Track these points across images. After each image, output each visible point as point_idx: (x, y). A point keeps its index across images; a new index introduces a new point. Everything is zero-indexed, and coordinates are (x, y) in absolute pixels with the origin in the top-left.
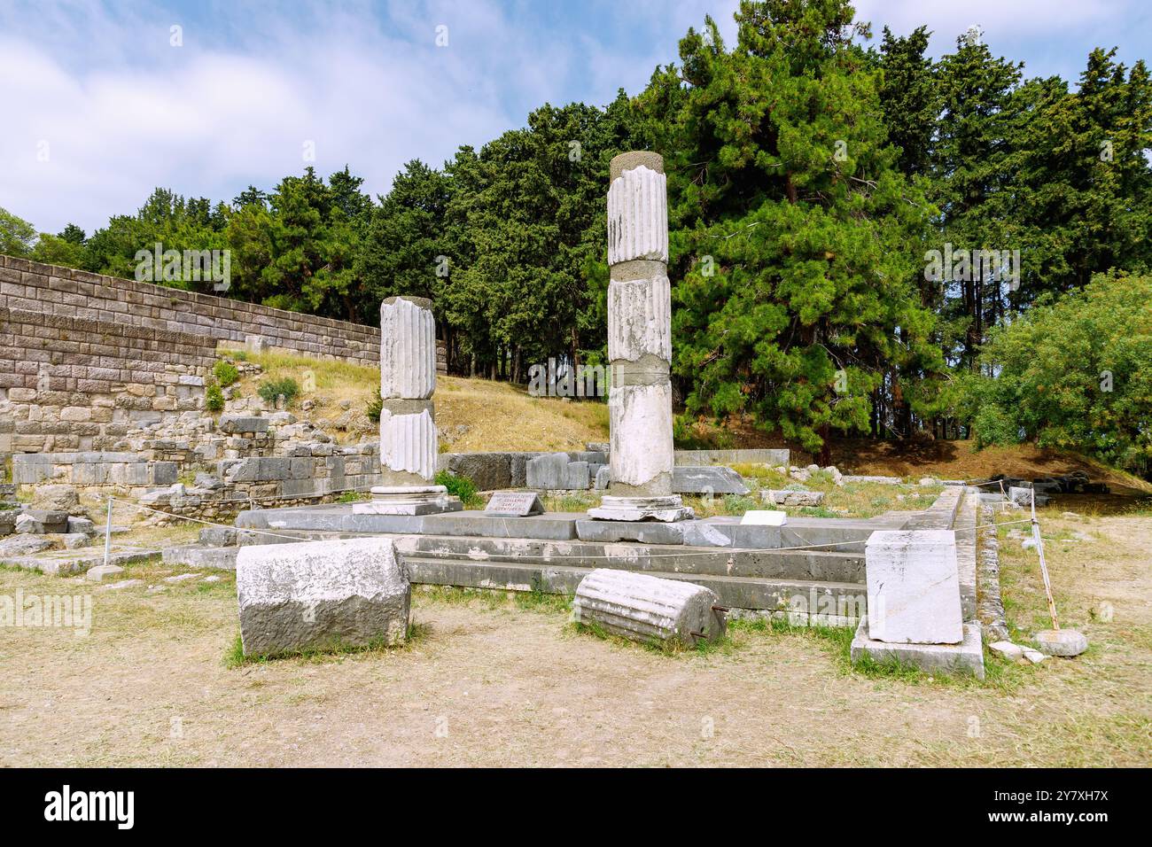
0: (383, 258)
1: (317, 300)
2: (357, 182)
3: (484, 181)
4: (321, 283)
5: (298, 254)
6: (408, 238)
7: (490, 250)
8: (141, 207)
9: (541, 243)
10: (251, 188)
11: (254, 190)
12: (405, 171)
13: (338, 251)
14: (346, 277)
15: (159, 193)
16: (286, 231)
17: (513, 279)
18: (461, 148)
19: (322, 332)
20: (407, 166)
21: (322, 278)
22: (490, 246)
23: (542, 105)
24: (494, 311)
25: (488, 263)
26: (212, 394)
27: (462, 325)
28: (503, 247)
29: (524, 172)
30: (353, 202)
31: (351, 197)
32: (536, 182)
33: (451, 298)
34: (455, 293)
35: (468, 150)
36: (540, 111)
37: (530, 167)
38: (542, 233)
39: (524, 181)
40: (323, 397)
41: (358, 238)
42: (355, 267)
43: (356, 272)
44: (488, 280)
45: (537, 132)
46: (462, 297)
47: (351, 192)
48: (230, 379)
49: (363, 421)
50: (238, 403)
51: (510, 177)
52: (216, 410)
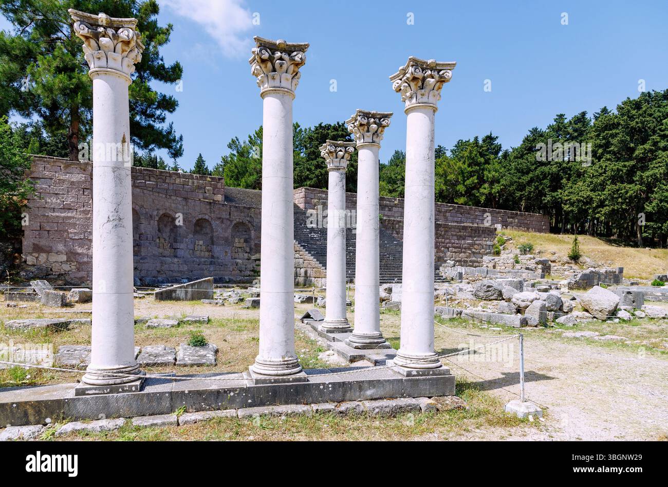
0: (520, 178)
1: (483, 199)
2: (496, 139)
3: (576, 134)
4: (485, 191)
5: (475, 179)
6: (533, 167)
7: (593, 176)
8: (390, 159)
9: (624, 171)
10: (439, 146)
11: (440, 147)
12: (529, 134)
13: (494, 176)
14: (497, 188)
15: (397, 152)
16: (469, 169)
17: (609, 191)
18: (557, 116)
19: (498, 216)
20: (530, 131)
21: (485, 189)
22: (593, 174)
23: (625, 99)
24: (594, 205)
25: (591, 182)
26: (497, 248)
27: (572, 211)
28: (601, 174)
29: (613, 136)
30: (494, 149)
31: (493, 147)
32: (622, 141)
33: (566, 198)
34: (568, 196)
35: (561, 116)
36: (624, 103)
37: (618, 134)
38: (625, 166)
39: (614, 141)
40: (543, 250)
41: (503, 169)
42: (502, 183)
43: (503, 185)
44: (591, 190)
45: (623, 115)
46: (574, 198)
47: (492, 144)
48: (503, 243)
49: (566, 259)
50: (507, 251)
51: (604, 138)
52: (498, 253)
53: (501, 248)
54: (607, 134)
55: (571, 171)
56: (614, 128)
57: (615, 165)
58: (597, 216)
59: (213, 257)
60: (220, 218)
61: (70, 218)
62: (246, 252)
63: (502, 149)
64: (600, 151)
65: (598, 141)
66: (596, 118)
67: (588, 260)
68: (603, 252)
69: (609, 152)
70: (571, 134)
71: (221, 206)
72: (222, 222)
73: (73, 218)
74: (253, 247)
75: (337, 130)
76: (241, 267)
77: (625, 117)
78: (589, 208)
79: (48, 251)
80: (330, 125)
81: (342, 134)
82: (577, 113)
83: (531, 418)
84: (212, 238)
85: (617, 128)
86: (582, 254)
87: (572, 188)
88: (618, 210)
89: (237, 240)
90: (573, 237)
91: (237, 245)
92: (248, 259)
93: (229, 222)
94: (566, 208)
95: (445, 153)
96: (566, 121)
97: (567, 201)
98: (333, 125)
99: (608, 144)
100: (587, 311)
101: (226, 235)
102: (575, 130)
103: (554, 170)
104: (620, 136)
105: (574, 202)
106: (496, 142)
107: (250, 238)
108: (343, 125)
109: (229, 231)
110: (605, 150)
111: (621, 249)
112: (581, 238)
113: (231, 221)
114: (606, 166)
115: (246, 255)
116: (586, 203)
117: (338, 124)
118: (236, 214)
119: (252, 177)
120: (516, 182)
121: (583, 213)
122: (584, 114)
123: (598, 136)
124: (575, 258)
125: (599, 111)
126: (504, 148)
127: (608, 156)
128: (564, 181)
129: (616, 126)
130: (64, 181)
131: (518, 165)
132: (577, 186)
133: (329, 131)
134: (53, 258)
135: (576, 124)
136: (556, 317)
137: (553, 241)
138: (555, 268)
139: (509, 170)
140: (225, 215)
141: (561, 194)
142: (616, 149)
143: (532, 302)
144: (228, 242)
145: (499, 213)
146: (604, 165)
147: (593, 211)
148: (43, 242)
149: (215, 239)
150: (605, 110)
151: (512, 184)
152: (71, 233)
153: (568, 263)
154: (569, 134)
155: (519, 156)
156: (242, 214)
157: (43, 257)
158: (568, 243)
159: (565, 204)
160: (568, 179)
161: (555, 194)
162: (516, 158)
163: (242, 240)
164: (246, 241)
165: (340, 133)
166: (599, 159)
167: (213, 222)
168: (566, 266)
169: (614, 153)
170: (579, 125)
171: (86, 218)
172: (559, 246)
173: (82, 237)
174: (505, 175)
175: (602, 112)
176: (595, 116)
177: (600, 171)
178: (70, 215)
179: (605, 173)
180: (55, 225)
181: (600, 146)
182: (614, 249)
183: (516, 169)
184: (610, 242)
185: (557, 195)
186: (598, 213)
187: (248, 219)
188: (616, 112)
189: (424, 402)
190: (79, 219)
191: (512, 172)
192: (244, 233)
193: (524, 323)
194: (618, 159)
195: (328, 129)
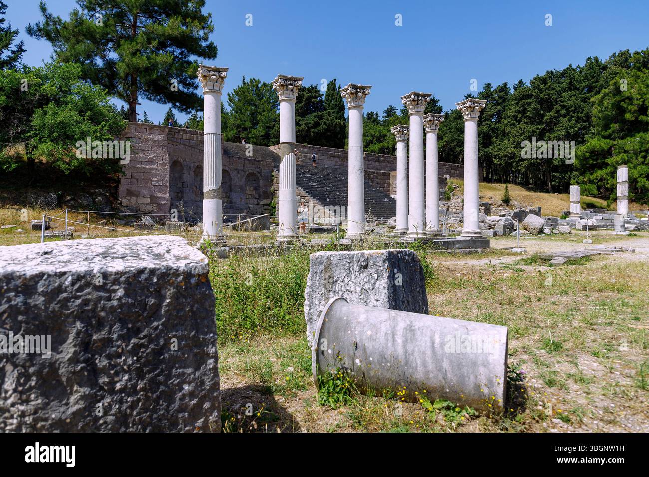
0: (459, 136)
2: (438, 101)
3: (500, 101)
7: (515, 136)
19: (444, 168)
23: (536, 76)
24: (517, 159)
25: (514, 141)
26: (447, 194)
27: (501, 164)
28: (521, 135)
29: (529, 104)
30: (437, 110)
31: (436, 108)
32: (535, 108)
33: (496, 153)
34: (497, 151)
35: (488, 85)
36: (535, 79)
37: (532, 103)
38: (537, 129)
39: (529, 108)
40: (483, 195)
41: (445, 128)
42: (444, 140)
43: (445, 141)
44: (514, 147)
45: (534, 88)
46: (502, 153)
47: (435, 106)
48: (452, 190)
49: (500, 202)
50: (456, 197)
51: (522, 106)
52: (449, 199)
53: (451, 194)
54: (524, 102)
55: (498, 131)
56: (528, 98)
57: (531, 128)
58: (519, 168)
59: (231, 202)
60: (236, 169)
61: (152, 169)
62: (256, 198)
63: (443, 110)
64: (519, 116)
65: (518, 108)
66: (515, 89)
67: (516, 202)
68: (526, 196)
69: (526, 117)
70: (497, 101)
71: (237, 159)
72: (238, 173)
73: (155, 169)
74: (261, 193)
75: (311, 92)
76: (253, 211)
77: (536, 90)
78: (513, 162)
79: (137, 195)
80: (304, 87)
81: (315, 96)
82: (500, 83)
83: (523, 253)
84: (230, 186)
85: (531, 98)
86: (511, 198)
87: (499, 145)
88: (534, 163)
89: (248, 188)
90: (504, 185)
91: (248, 192)
92: (257, 204)
93: (243, 173)
94: (496, 161)
95: (396, 112)
96: (492, 90)
97: (497, 155)
98: (306, 87)
99: (524, 111)
100: (526, 229)
101: (241, 183)
102: (500, 98)
103: (485, 129)
104: (533, 104)
105: (502, 157)
106: (438, 105)
107: (259, 186)
108: (316, 87)
109: (243, 180)
110: (522, 115)
111: (538, 194)
112: (509, 185)
113: (245, 172)
114: (524, 128)
115: (255, 200)
116: (511, 158)
117: (311, 86)
118: (248, 166)
119: (232, 132)
120: (456, 139)
121: (509, 165)
122: (505, 84)
123: (517, 104)
124: (507, 201)
125: (517, 83)
126: (445, 110)
127: (526, 120)
128: (494, 139)
129: (529, 96)
130: (148, 140)
131: (457, 125)
132: (503, 143)
133: (304, 93)
134: (141, 200)
135: (500, 92)
136: (510, 232)
137: (489, 188)
138: (494, 209)
139: (450, 129)
140: (240, 167)
141: (492, 149)
142: (531, 115)
143: (498, 221)
144: (243, 190)
145: (445, 165)
146: (523, 127)
147: (517, 164)
148: (134, 188)
149: (233, 187)
150: (521, 82)
151: (453, 141)
152: (153, 181)
153: (502, 205)
154: (495, 100)
155: (458, 117)
156: (253, 166)
157: (134, 199)
158: (500, 190)
159: (495, 158)
160: (496, 138)
161: (486, 150)
162: (455, 118)
163: (252, 188)
164: (255, 189)
165: (314, 94)
166: (519, 122)
167: (231, 173)
168: (501, 208)
169: (529, 118)
170: (503, 93)
171: (164, 169)
172: (494, 192)
173: (161, 183)
174: (446, 133)
175: (519, 83)
176: (514, 86)
177: (520, 132)
178: (153, 166)
179: (523, 133)
180: (142, 174)
181: (519, 112)
182: (532, 194)
183: (456, 128)
184: (529, 189)
185: (488, 151)
186: (520, 165)
187: (258, 170)
188: (529, 85)
189: (479, 250)
190: (159, 170)
191: (453, 130)
192: (254, 182)
193: (495, 234)
194: (532, 123)
195: (303, 91)
